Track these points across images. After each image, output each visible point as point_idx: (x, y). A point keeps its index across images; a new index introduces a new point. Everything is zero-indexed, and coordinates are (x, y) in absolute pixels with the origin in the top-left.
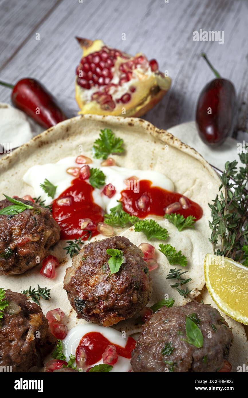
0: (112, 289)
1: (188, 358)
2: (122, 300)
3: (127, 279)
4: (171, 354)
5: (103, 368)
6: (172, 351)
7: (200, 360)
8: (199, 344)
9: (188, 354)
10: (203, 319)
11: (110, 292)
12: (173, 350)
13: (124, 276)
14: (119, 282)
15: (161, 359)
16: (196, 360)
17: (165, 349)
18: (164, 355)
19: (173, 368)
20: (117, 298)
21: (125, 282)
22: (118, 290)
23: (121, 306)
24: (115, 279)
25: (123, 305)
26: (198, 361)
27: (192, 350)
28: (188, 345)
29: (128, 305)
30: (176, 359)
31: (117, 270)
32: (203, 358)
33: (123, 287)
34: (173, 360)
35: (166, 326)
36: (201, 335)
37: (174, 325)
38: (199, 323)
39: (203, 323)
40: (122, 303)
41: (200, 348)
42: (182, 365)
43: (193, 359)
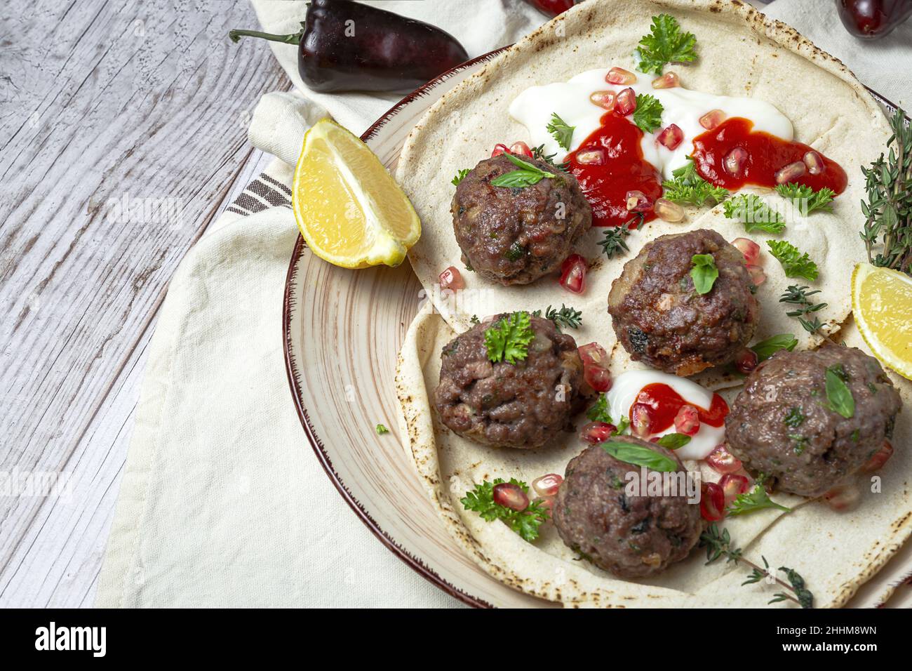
0: (697, 318)
1: (828, 431)
2: (713, 336)
3: (724, 303)
4: (800, 424)
5: (677, 439)
6: (802, 420)
7: (848, 436)
8: (848, 412)
9: (829, 426)
10: (853, 373)
11: (694, 323)
12: (803, 420)
13: (718, 298)
14: (710, 308)
15: (783, 431)
16: (840, 435)
17: (791, 417)
18: (788, 425)
19: (802, 445)
20: (705, 334)
21: (721, 308)
22: (707, 321)
23: (710, 345)
24: (703, 303)
25: (715, 345)
26: (842, 438)
27: (836, 419)
28: (829, 413)
29: (722, 345)
30: (809, 432)
31: (708, 288)
32: (852, 433)
33: (718, 316)
34: (803, 434)
35: (791, 382)
36: (851, 398)
37: (805, 381)
38: (847, 380)
39: (854, 379)
40: (713, 341)
41: (850, 419)
42: (818, 441)
43: (836, 434)
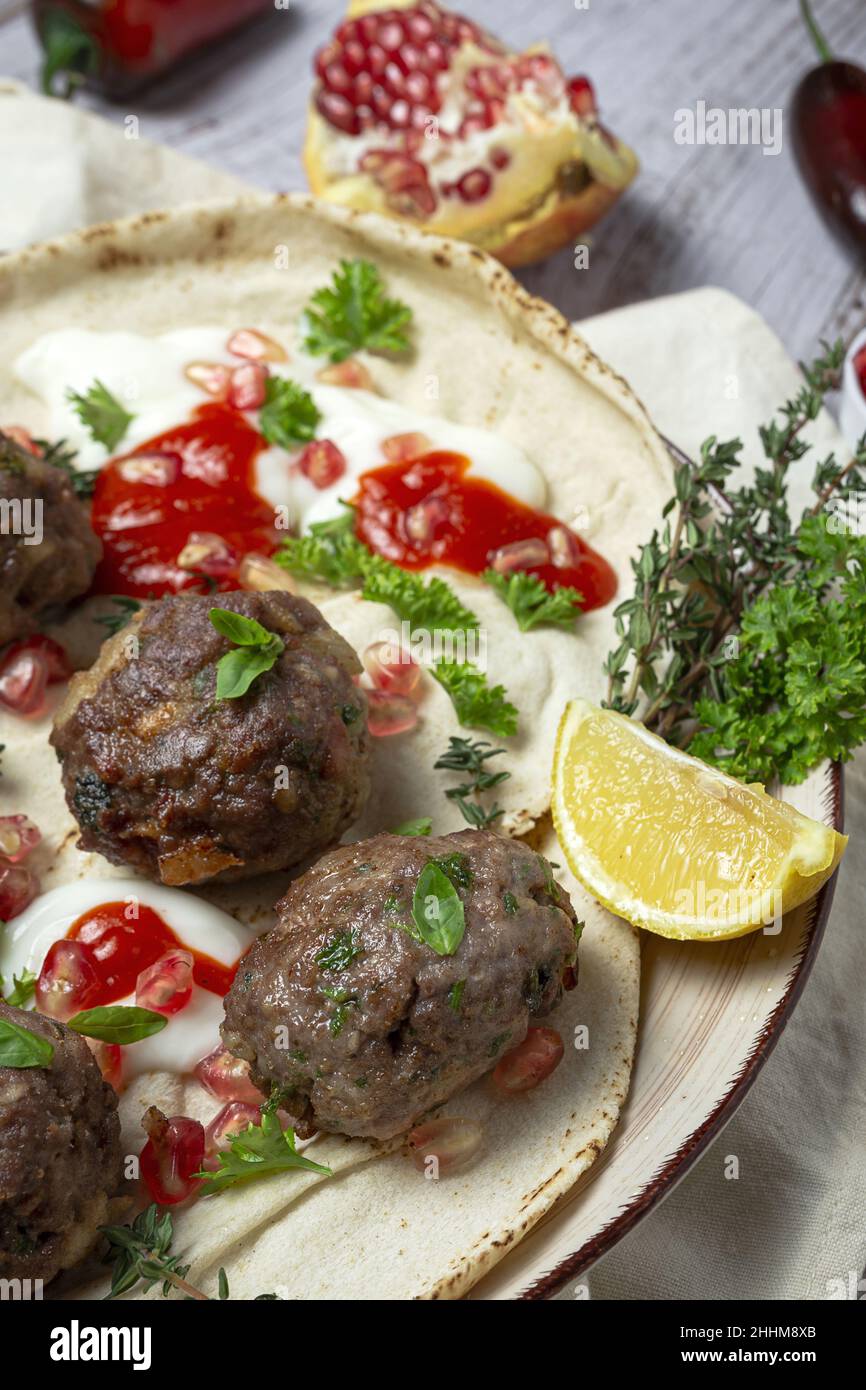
0: (210, 752)
1: (398, 981)
2: (238, 792)
3: (269, 724)
4: (346, 966)
6: (354, 958)
7: (440, 993)
8: (446, 943)
9: (401, 970)
10: (484, 874)
11: (202, 761)
12: (357, 957)
13: (260, 713)
14: (240, 731)
15: (313, 983)
16: (424, 992)
17: (332, 950)
18: (323, 967)
19: (342, 1013)
20: (222, 786)
21: (259, 732)
22: (229, 760)
23: (232, 812)
24: (226, 721)
25: (242, 812)
26: (430, 997)
27: (417, 958)
28: (408, 942)
29: (257, 814)
30: (360, 982)
31: (242, 689)
32: (451, 987)
33: (250, 749)
34: (348, 986)
35: (357, 884)
36: (462, 918)
37: (382, 881)
38: (464, 885)
39: (481, 884)
40: (239, 803)
41: (447, 957)
42: (376, 1002)
43: (415, 989)
